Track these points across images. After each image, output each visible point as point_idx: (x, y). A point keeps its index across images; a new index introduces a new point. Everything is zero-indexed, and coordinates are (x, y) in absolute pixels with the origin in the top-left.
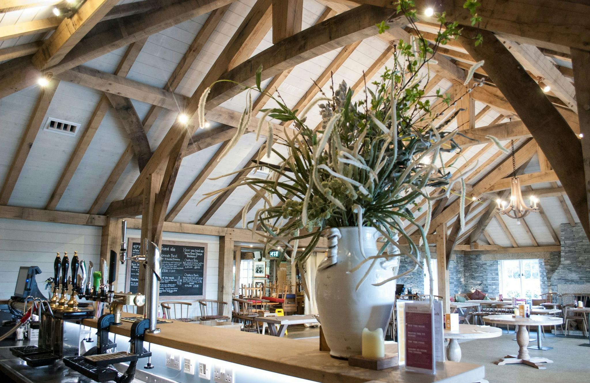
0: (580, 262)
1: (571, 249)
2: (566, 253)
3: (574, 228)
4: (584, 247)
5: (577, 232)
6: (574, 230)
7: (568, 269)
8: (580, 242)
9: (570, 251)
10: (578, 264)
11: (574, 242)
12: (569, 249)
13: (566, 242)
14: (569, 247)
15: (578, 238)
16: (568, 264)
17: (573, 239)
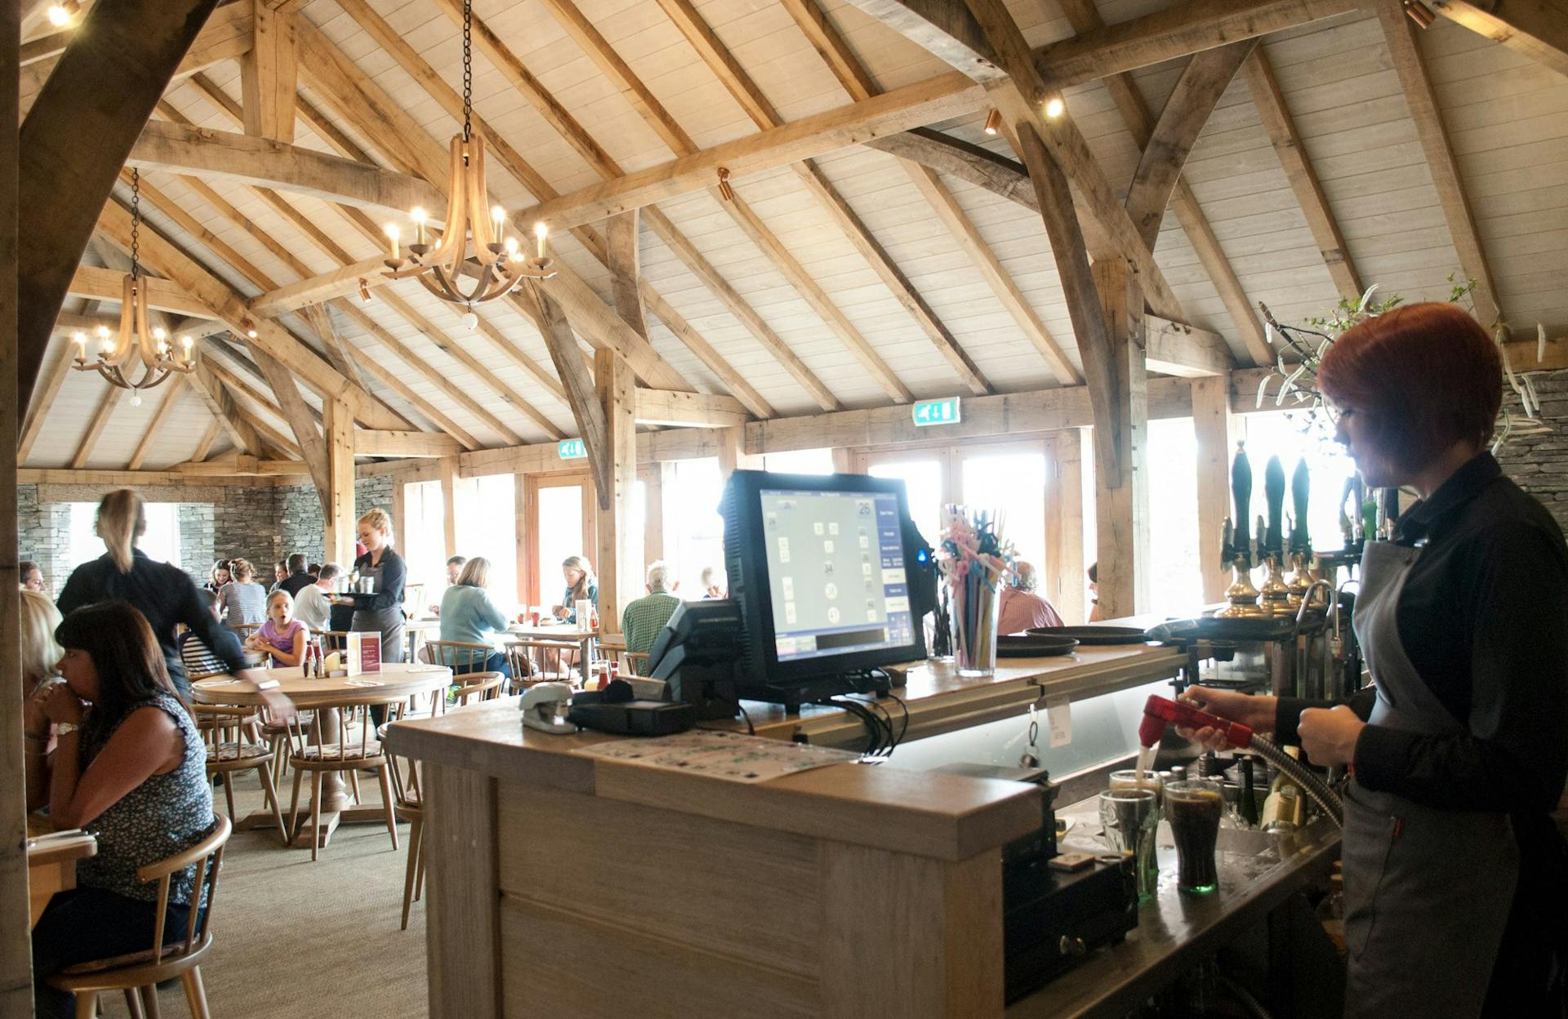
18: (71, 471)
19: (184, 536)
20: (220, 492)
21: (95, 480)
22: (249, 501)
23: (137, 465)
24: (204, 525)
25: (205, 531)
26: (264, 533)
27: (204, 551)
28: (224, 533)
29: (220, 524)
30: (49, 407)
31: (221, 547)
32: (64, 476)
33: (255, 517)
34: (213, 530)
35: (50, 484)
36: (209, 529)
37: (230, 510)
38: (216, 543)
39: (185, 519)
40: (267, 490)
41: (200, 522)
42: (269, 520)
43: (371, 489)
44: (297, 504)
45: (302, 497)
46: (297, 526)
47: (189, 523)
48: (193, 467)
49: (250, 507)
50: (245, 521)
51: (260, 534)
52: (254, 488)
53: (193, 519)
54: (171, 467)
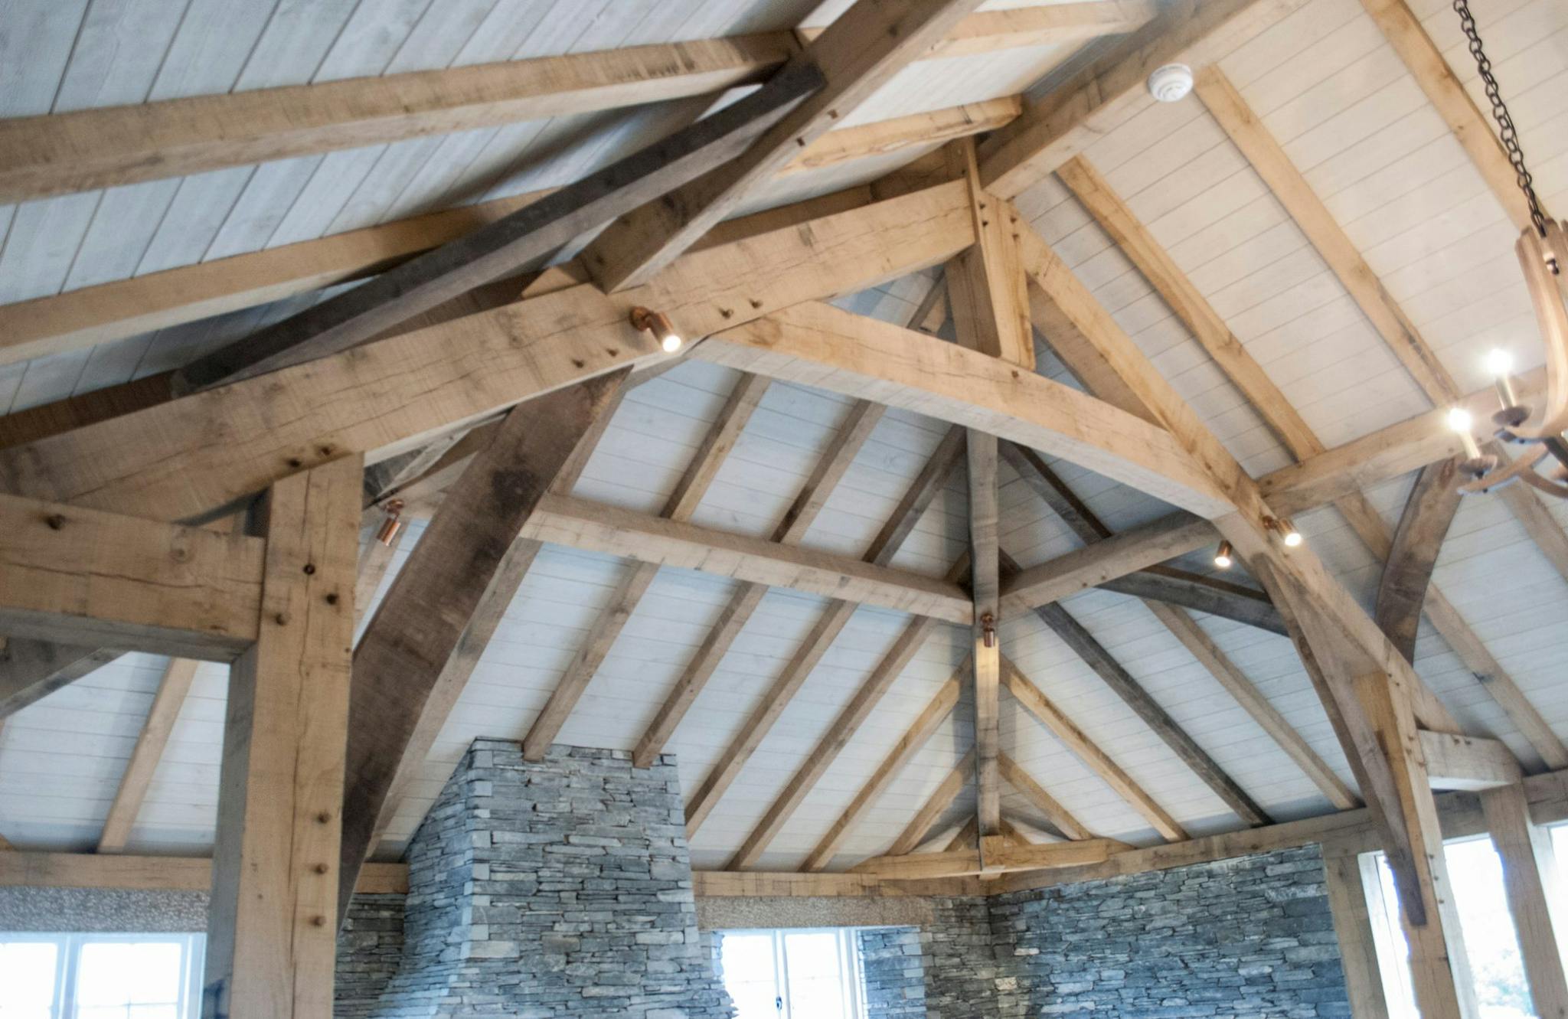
0: (557, 948)
1: (522, 876)
2: (496, 897)
3: (537, 768)
4: (576, 870)
5: (546, 790)
6: (536, 779)
7: (505, 989)
8: (560, 843)
9: (515, 891)
10: (550, 958)
11: (534, 839)
12: (509, 877)
13: (498, 836)
14: (511, 867)
15: (551, 822)
16: (507, 961)
17: (531, 828)
18: (736, 874)
19: (872, 986)
20: (926, 907)
21: (768, 891)
22: (961, 919)
23: (822, 862)
24: (905, 965)
25: (908, 974)
26: (984, 974)
27: (908, 1010)
28: (935, 976)
29: (928, 961)
30: (752, 751)
31: (934, 1002)
32: (724, 883)
33: (970, 947)
34: (920, 973)
35: (709, 897)
36: (914, 971)
37: (941, 937)
38: (928, 995)
39: (873, 957)
40: (980, 901)
41: (900, 960)
42: (988, 953)
43: (1258, 875)
44: (1054, 919)
45: (1063, 906)
46: (1060, 958)
47: (879, 962)
48: (894, 864)
49: (965, 931)
50: (960, 956)
51: (979, 977)
52: (964, 899)
53: (886, 954)
54: (859, 866)
